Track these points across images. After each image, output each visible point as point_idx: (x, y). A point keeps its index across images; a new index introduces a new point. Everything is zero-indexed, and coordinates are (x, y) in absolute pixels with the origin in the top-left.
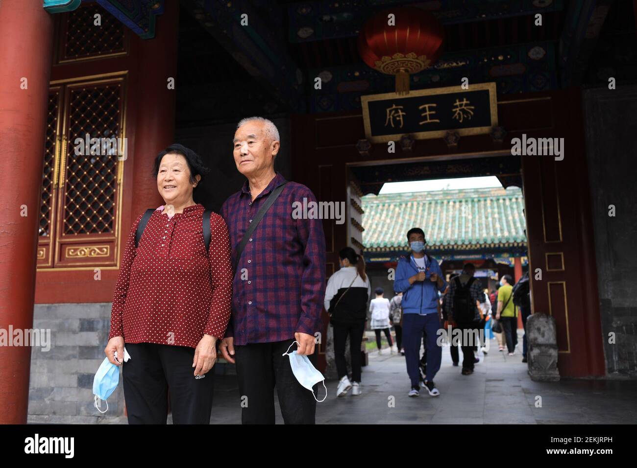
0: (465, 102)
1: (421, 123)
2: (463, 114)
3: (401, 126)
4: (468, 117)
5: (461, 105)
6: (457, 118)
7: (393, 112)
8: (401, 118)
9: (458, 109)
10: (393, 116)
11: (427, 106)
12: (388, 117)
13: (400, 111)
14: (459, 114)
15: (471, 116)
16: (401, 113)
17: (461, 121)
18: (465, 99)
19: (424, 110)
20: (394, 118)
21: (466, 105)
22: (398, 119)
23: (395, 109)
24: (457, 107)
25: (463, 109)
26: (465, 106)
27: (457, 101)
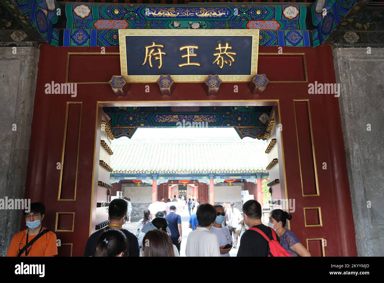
0: (227, 47)
1: (180, 66)
2: (224, 60)
3: (160, 67)
4: (229, 63)
5: (223, 50)
6: (218, 63)
7: (153, 51)
8: (161, 58)
9: (219, 54)
10: (151, 54)
11: (188, 47)
12: (146, 56)
13: (159, 50)
14: (220, 59)
15: (232, 63)
16: (160, 53)
17: (221, 67)
18: (227, 45)
19: (185, 52)
20: (153, 57)
21: (228, 50)
22: (157, 58)
23: (154, 48)
24: (218, 51)
25: (225, 54)
26: (227, 52)
27: (220, 45)
